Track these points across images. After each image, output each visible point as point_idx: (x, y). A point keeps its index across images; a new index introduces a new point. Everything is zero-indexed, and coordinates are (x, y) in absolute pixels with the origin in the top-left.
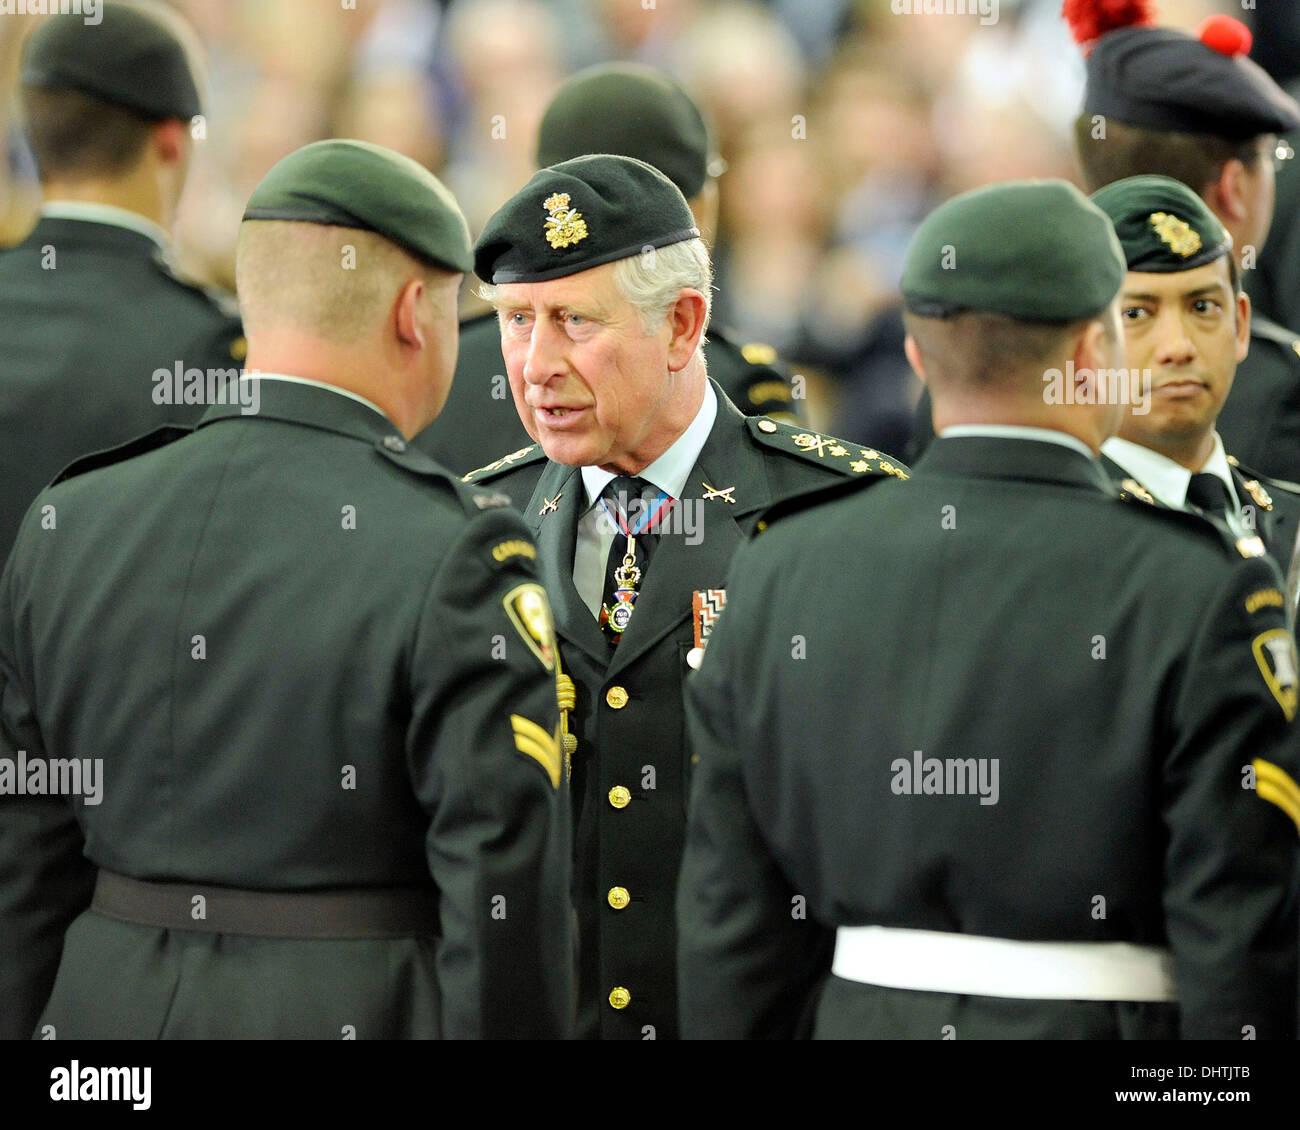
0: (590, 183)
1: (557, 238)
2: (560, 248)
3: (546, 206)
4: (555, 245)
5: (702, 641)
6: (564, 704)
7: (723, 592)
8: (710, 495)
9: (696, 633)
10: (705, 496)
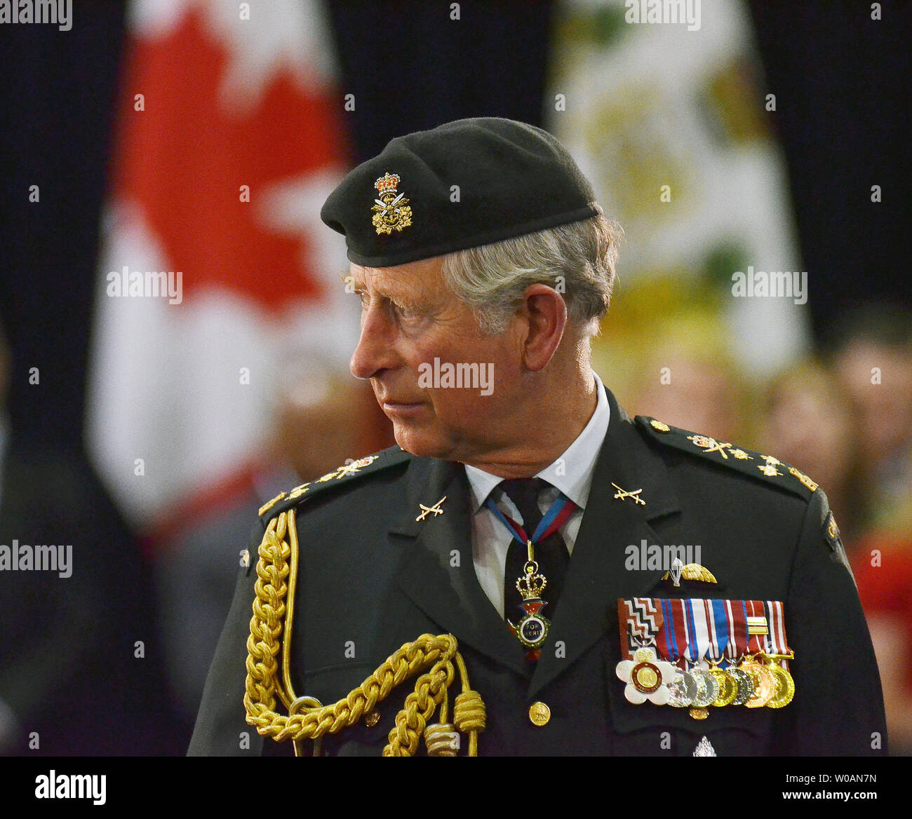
2: (387, 235)
4: (380, 231)
5: (630, 653)
6: (473, 723)
7: (649, 600)
8: (621, 495)
9: (623, 644)
10: (616, 496)
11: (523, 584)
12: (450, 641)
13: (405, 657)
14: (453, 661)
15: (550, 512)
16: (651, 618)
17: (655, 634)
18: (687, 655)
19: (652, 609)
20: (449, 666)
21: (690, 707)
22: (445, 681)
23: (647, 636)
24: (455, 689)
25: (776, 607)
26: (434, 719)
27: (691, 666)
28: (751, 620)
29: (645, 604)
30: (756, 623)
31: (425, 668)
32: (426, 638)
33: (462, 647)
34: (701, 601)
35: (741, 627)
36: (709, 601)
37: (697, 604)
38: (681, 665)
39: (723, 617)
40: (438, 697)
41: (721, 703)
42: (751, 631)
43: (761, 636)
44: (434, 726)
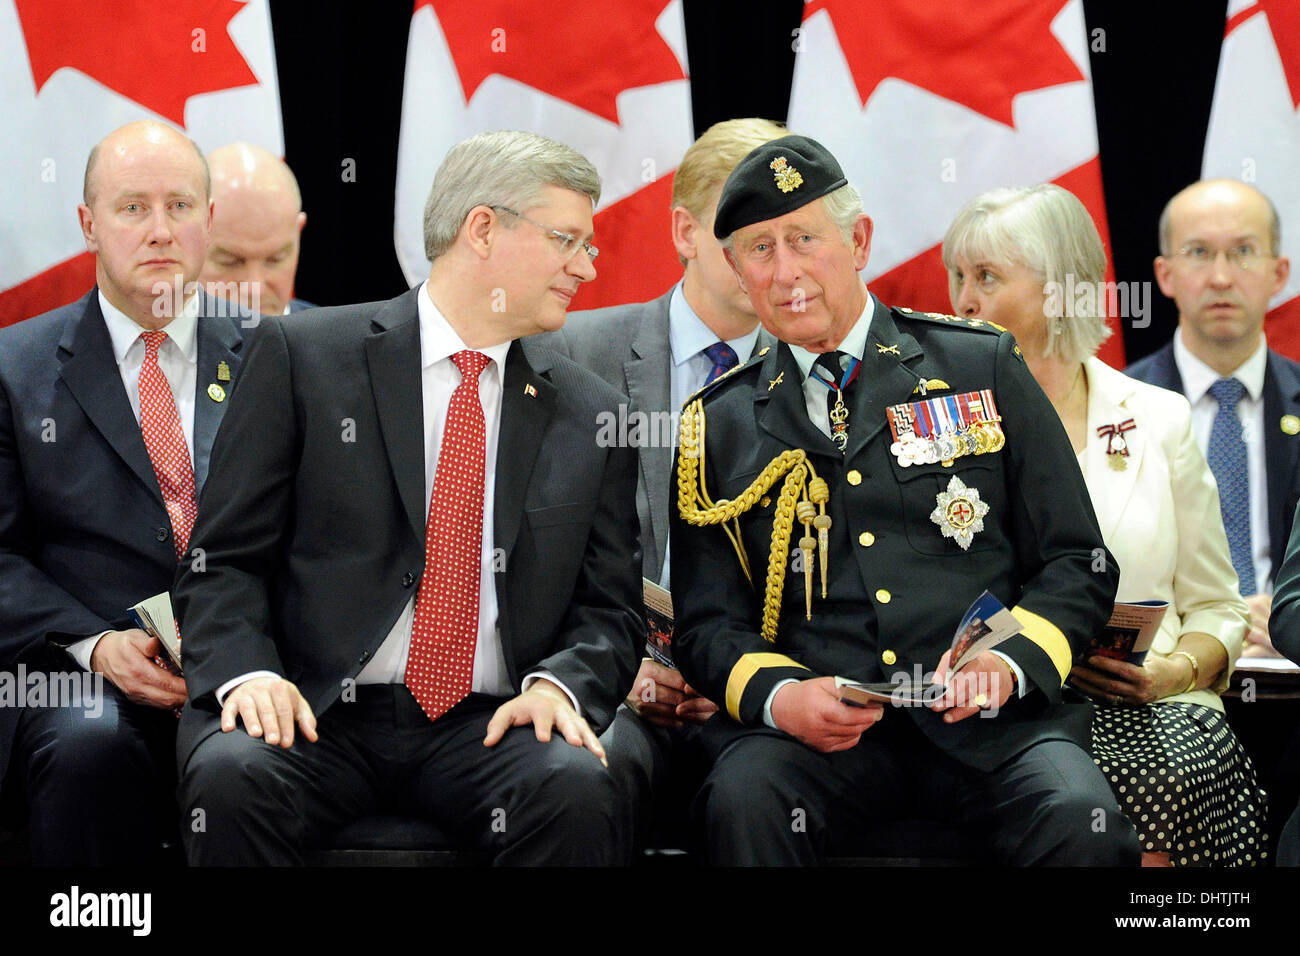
0: (796, 151)
1: (785, 187)
2: (789, 192)
3: (772, 167)
4: (785, 191)
5: (898, 438)
6: (822, 496)
7: (905, 405)
8: (884, 350)
9: (894, 434)
10: (880, 351)
11: (834, 414)
12: (800, 453)
13: (775, 466)
14: (804, 463)
15: (848, 370)
16: (908, 415)
17: (912, 423)
18: (934, 432)
19: (908, 410)
20: (803, 467)
21: (940, 462)
22: (802, 475)
23: (907, 426)
24: (809, 479)
25: (987, 394)
26: (800, 499)
27: (938, 438)
28: (970, 404)
29: (904, 407)
30: (975, 406)
31: (789, 471)
32: (787, 454)
33: (809, 456)
34: (938, 399)
35: (965, 409)
36: (944, 398)
37: (936, 401)
38: (932, 438)
39: (954, 405)
40: (800, 486)
41: (959, 456)
42: (972, 411)
43: (979, 413)
44: (800, 504)
